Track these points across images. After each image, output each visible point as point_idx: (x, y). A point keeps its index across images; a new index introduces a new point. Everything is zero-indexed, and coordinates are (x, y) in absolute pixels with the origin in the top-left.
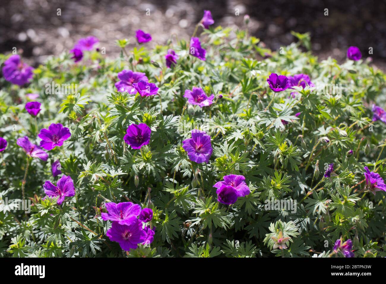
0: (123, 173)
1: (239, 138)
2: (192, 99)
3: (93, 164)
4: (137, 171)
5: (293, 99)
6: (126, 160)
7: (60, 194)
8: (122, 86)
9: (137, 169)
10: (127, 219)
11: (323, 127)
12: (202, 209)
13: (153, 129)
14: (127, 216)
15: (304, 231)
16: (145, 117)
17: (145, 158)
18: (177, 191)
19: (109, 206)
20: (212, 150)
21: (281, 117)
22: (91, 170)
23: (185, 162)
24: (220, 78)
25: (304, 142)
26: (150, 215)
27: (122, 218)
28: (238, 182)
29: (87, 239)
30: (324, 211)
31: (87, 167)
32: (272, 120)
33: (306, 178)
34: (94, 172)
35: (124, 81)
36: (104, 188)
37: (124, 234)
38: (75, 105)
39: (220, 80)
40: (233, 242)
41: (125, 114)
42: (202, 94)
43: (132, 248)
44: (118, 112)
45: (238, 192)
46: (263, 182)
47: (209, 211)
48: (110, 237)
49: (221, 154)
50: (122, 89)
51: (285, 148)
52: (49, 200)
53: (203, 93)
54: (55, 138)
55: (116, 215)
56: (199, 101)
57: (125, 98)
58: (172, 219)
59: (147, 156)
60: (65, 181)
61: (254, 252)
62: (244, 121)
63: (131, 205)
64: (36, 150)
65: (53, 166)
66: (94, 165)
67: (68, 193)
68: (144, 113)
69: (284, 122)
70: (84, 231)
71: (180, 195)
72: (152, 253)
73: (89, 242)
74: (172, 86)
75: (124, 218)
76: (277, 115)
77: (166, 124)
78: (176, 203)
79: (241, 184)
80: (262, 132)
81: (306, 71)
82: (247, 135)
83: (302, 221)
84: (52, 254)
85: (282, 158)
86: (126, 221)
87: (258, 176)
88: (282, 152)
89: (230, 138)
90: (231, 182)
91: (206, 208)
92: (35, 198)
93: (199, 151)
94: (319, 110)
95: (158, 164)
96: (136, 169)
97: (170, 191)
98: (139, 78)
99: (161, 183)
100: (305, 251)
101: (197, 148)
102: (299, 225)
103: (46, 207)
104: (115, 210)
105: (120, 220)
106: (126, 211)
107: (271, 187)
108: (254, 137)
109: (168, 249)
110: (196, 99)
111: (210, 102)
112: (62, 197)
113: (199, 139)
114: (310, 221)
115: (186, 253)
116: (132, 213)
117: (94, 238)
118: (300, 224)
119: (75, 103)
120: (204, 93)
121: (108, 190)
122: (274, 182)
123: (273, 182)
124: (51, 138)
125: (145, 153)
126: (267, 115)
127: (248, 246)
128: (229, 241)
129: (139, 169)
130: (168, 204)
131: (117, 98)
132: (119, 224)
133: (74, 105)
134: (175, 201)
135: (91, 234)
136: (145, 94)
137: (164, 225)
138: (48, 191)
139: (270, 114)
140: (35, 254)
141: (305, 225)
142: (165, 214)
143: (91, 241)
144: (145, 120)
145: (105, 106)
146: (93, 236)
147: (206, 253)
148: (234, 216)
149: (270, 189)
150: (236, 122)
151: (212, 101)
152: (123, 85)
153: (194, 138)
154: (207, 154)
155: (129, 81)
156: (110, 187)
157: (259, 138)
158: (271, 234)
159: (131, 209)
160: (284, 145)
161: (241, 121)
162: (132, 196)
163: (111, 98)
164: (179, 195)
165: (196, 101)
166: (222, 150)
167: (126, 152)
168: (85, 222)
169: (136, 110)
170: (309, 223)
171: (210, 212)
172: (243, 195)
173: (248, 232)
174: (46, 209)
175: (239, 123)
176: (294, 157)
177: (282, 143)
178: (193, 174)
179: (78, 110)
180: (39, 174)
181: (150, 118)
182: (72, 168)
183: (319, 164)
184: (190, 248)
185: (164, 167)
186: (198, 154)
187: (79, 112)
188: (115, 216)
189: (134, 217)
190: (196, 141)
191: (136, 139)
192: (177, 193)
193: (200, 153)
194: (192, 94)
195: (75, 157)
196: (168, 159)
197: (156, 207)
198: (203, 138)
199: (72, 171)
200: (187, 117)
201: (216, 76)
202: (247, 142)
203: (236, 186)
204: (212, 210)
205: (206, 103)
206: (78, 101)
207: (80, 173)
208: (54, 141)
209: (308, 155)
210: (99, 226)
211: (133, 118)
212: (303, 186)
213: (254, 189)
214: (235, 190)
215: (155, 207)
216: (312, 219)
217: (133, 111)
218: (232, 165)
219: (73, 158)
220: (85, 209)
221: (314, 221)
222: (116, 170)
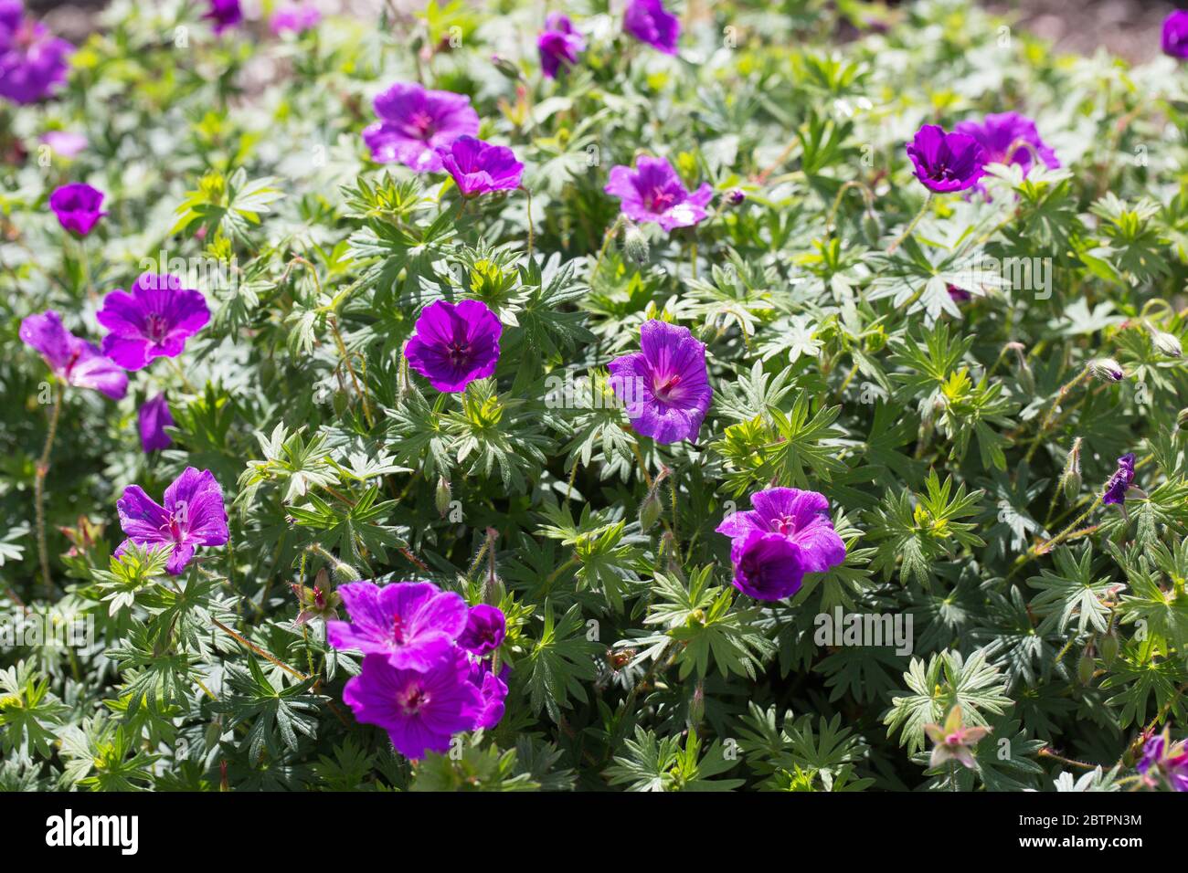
0: (397, 469)
1: (802, 353)
2: (635, 202)
3: (293, 437)
4: (445, 464)
5: (986, 207)
6: (408, 422)
7: (177, 537)
8: (388, 141)
9: (446, 456)
10: (419, 647)
11: (1083, 302)
12: (674, 610)
13: (508, 317)
14: (417, 634)
15: (1020, 680)
16: (480, 272)
17: (477, 421)
18: (584, 536)
19: (353, 596)
20: (710, 396)
21: (945, 273)
22: (287, 459)
23: (611, 433)
24: (726, 118)
25: (1027, 368)
26: (494, 630)
27: (399, 641)
28: (805, 516)
29: (267, 693)
30: (1101, 624)
31: (275, 444)
32: (913, 285)
33: (1031, 495)
34: (298, 466)
35: (394, 123)
36: (330, 518)
37: (403, 696)
38: (229, 211)
39: (724, 126)
40: (771, 714)
41: (405, 253)
42: (668, 183)
43: (434, 749)
44: (380, 244)
45: (806, 553)
46: (885, 509)
47: (701, 617)
48: (355, 707)
49: (740, 408)
50: (389, 151)
51: (964, 391)
52: (139, 560)
53: (671, 176)
54: (155, 326)
55: (377, 627)
56: (658, 207)
57: (406, 196)
58: (568, 637)
59: (485, 413)
60: (195, 488)
61: (847, 757)
62: (813, 283)
63: (432, 595)
64: (86, 360)
65: (145, 413)
66: (297, 438)
67: (203, 531)
68: (473, 257)
69: (959, 295)
70: (254, 659)
71: (596, 552)
72: (502, 768)
73: (274, 703)
74: (564, 147)
75: (406, 639)
76: (931, 268)
77: (551, 296)
78: (582, 580)
79: (814, 522)
80: (880, 330)
81: (1009, 87)
82: (831, 340)
83: (1013, 646)
84: (140, 730)
85: (952, 425)
86: (416, 654)
87: (867, 487)
88: (955, 406)
89: (770, 350)
90: (780, 518)
91: (690, 606)
92: (82, 530)
93: (663, 399)
94: (1078, 251)
95: (520, 437)
96: (441, 456)
97: (560, 536)
98: (446, 114)
99: (525, 501)
100: (1024, 756)
101: (658, 388)
102: (1002, 661)
103: (127, 581)
104: (373, 611)
105: (390, 647)
106: (411, 613)
107: (913, 529)
108: (852, 343)
109: (555, 746)
110: (649, 199)
111: (697, 213)
112: (183, 546)
113: (666, 356)
114: (1043, 647)
115: (616, 759)
116: (433, 623)
117: (291, 692)
118: (1010, 658)
119: (229, 205)
120: (675, 179)
121: (343, 525)
122: (924, 514)
123: (920, 513)
124: (142, 327)
125: (476, 404)
126: (898, 270)
127: (829, 733)
128: (760, 710)
129: (455, 459)
130: (552, 578)
131: (380, 198)
132: (391, 667)
133: (222, 211)
134: (577, 574)
135: (278, 674)
136: (476, 186)
137: (539, 656)
138: (133, 522)
139: (909, 264)
140: (81, 727)
141: (1026, 660)
142: (542, 618)
143: (281, 701)
144: (478, 283)
145: (326, 208)
146: (285, 682)
147: (685, 764)
148: (778, 621)
149: (910, 535)
150: (786, 283)
151: (706, 208)
152: (391, 136)
153: (647, 353)
154: (694, 411)
155: (411, 122)
156: (349, 517)
157: (870, 350)
158: (915, 698)
159: (430, 609)
160: (959, 379)
161: (803, 280)
162: (426, 544)
163: (355, 193)
164: (593, 551)
165: (648, 206)
166: (741, 392)
167: (410, 394)
168: (255, 628)
169: (444, 241)
170: (1039, 654)
171: (702, 622)
172: (822, 564)
173: (827, 678)
174: (127, 588)
175: (795, 289)
176: (990, 420)
177: (953, 374)
178: (638, 470)
179: (237, 231)
180: (91, 434)
181: (498, 277)
182: (213, 429)
183: (1080, 452)
184: (628, 742)
185: (542, 448)
186: (662, 412)
187: (241, 237)
188: (375, 630)
189: (442, 641)
190: (656, 363)
191: (447, 356)
192: (584, 544)
193: (669, 407)
194: (635, 182)
195: (222, 393)
196: (555, 420)
197: (512, 594)
198: (680, 352)
199: (212, 439)
200: (617, 264)
201: (712, 111)
202: (828, 362)
203: (797, 531)
204: (712, 615)
205: (683, 214)
206: (237, 198)
207: (248, 464)
208: (151, 336)
209: (1036, 412)
210: (308, 647)
211: (431, 270)
212: (1019, 523)
213: (856, 534)
214: (796, 549)
215: (508, 594)
216: (1050, 642)
217: (433, 245)
218: (781, 452)
219: (216, 395)
220: (255, 573)
221: (1058, 650)
222: (372, 454)
